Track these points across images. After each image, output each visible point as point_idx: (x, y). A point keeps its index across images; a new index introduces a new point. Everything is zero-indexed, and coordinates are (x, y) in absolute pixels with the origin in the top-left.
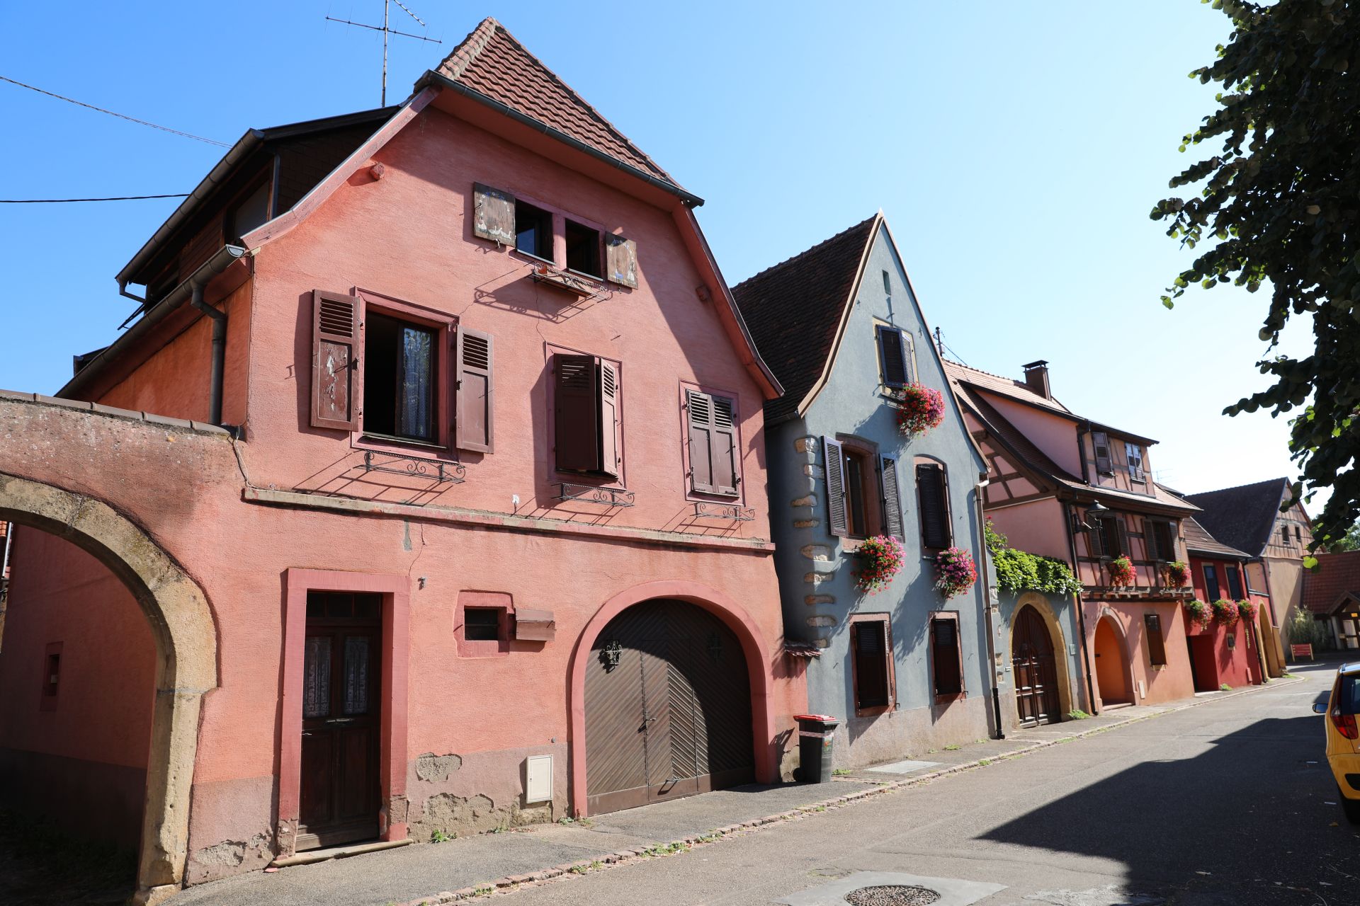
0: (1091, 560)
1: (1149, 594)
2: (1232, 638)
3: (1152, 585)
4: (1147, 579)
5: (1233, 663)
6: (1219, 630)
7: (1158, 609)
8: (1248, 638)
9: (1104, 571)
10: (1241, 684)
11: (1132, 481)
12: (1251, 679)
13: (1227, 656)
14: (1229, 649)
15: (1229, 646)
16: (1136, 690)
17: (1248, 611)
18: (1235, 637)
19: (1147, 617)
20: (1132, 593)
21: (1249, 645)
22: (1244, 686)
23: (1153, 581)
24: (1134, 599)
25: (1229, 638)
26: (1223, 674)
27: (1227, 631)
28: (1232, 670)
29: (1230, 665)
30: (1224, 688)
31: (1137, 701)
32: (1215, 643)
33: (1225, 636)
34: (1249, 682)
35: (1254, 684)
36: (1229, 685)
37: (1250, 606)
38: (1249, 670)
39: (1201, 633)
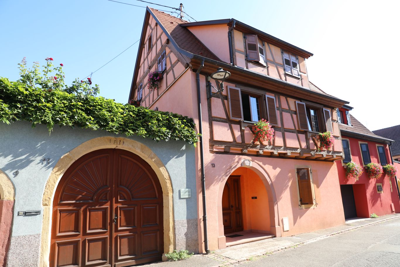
0: (229, 121)
1: (300, 153)
2: (380, 186)
3: (303, 147)
4: (298, 142)
5: (381, 201)
6: (370, 181)
7: (311, 166)
8: (391, 186)
9: (246, 132)
10: (387, 213)
11: (286, 75)
12: (394, 210)
13: (376, 196)
14: (378, 192)
15: (378, 191)
16: (279, 225)
17: (390, 171)
18: (383, 185)
19: (299, 170)
20: (280, 152)
21: (392, 190)
22: (389, 214)
23: (304, 145)
24: (282, 156)
25: (378, 186)
26: (373, 208)
27: (377, 182)
28: (380, 205)
29: (379, 202)
30: (373, 216)
31: (278, 234)
32: (367, 188)
33: (375, 184)
34: (392, 212)
35: (396, 213)
36: (377, 214)
37: (392, 168)
38: (393, 205)
39: (356, 183)
